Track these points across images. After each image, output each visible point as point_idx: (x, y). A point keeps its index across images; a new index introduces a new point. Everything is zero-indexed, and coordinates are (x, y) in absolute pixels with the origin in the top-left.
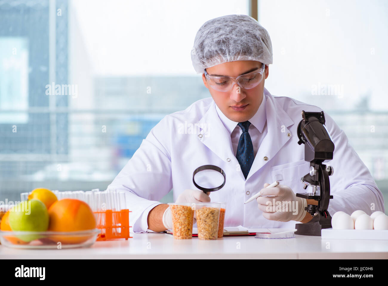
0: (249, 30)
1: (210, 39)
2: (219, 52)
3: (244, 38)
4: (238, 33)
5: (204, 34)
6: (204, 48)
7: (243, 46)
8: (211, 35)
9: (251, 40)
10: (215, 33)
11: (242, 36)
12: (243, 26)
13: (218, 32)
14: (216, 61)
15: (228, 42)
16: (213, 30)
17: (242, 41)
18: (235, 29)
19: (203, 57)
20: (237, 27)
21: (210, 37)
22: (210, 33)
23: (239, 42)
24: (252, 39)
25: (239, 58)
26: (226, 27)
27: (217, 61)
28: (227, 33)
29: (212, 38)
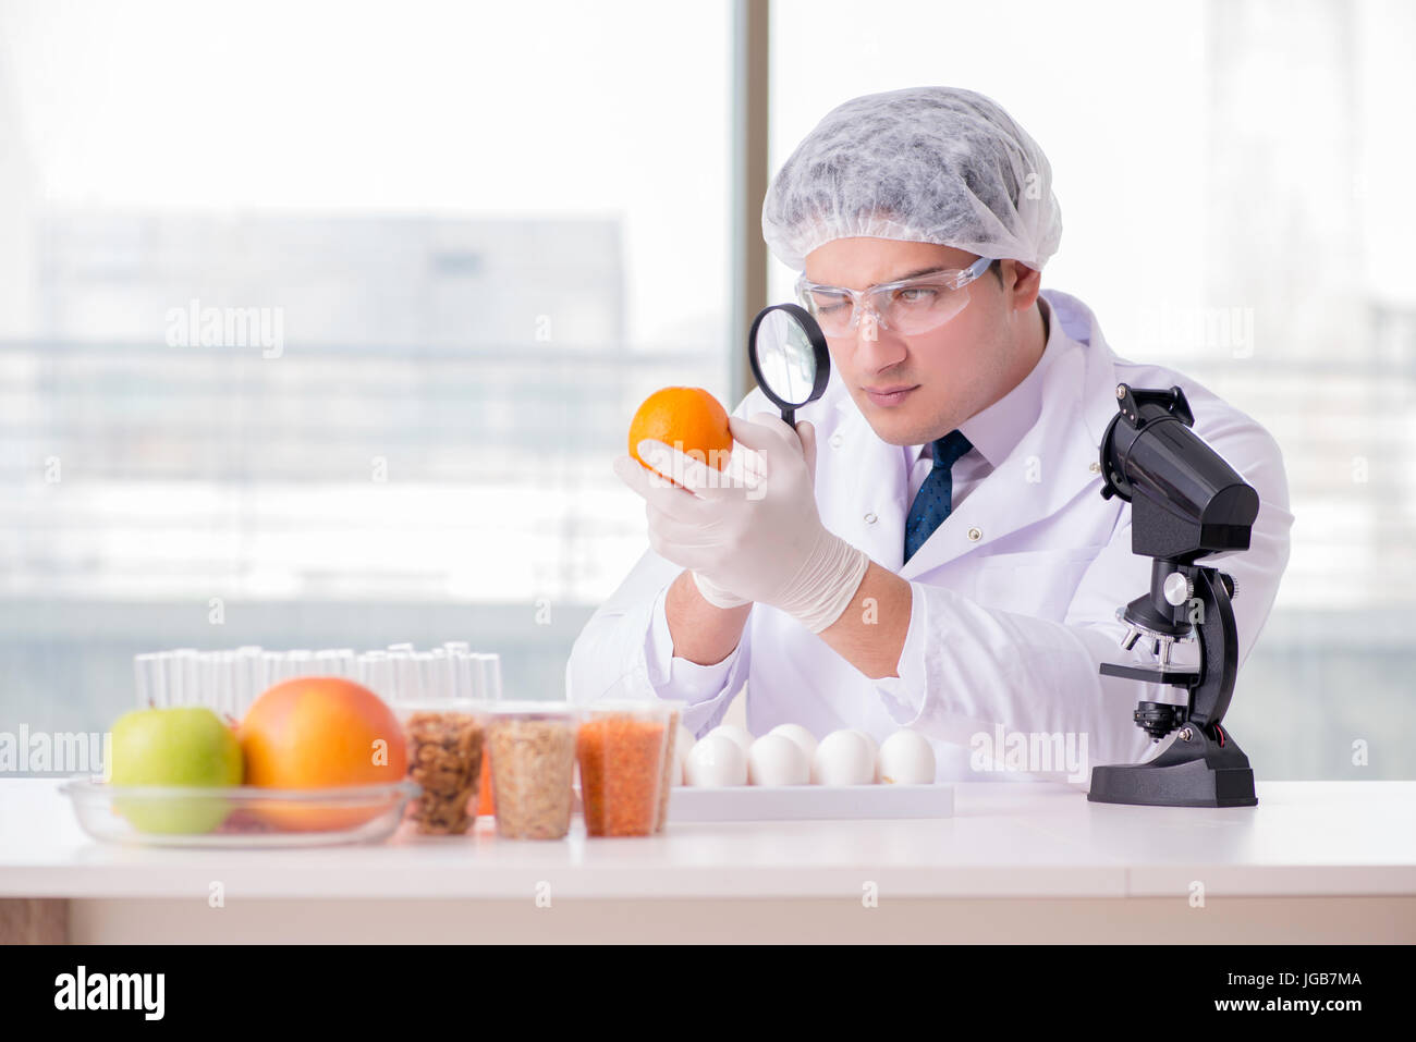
0: (926, 138)
2: (816, 203)
4: (888, 143)
11: (893, 155)
15: (844, 171)
25: (870, 227)
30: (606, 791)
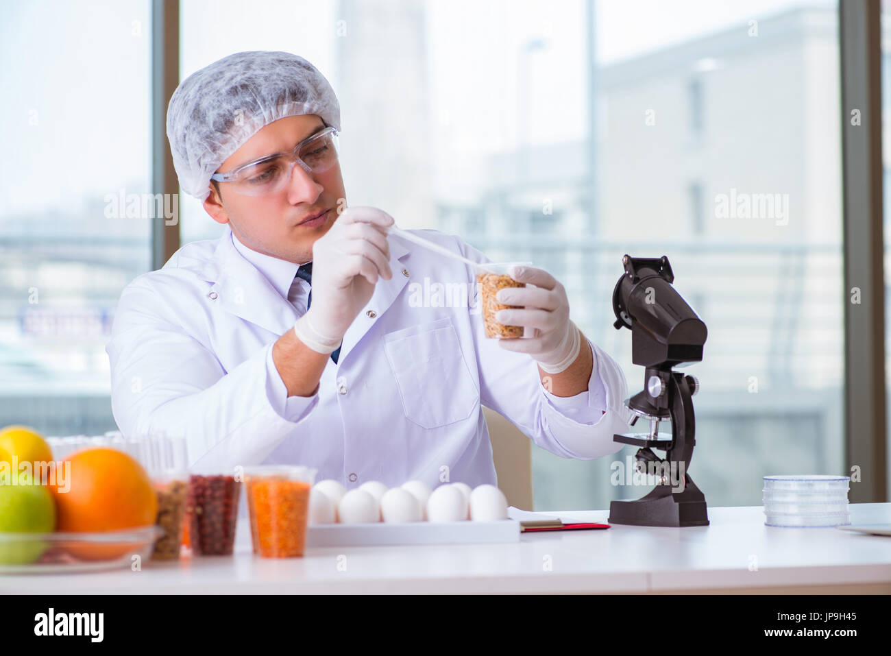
7: (286, 82)
8: (209, 87)
10: (217, 81)
19: (211, 132)
21: (210, 92)
25: (286, 109)
28: (242, 72)
29: (216, 91)
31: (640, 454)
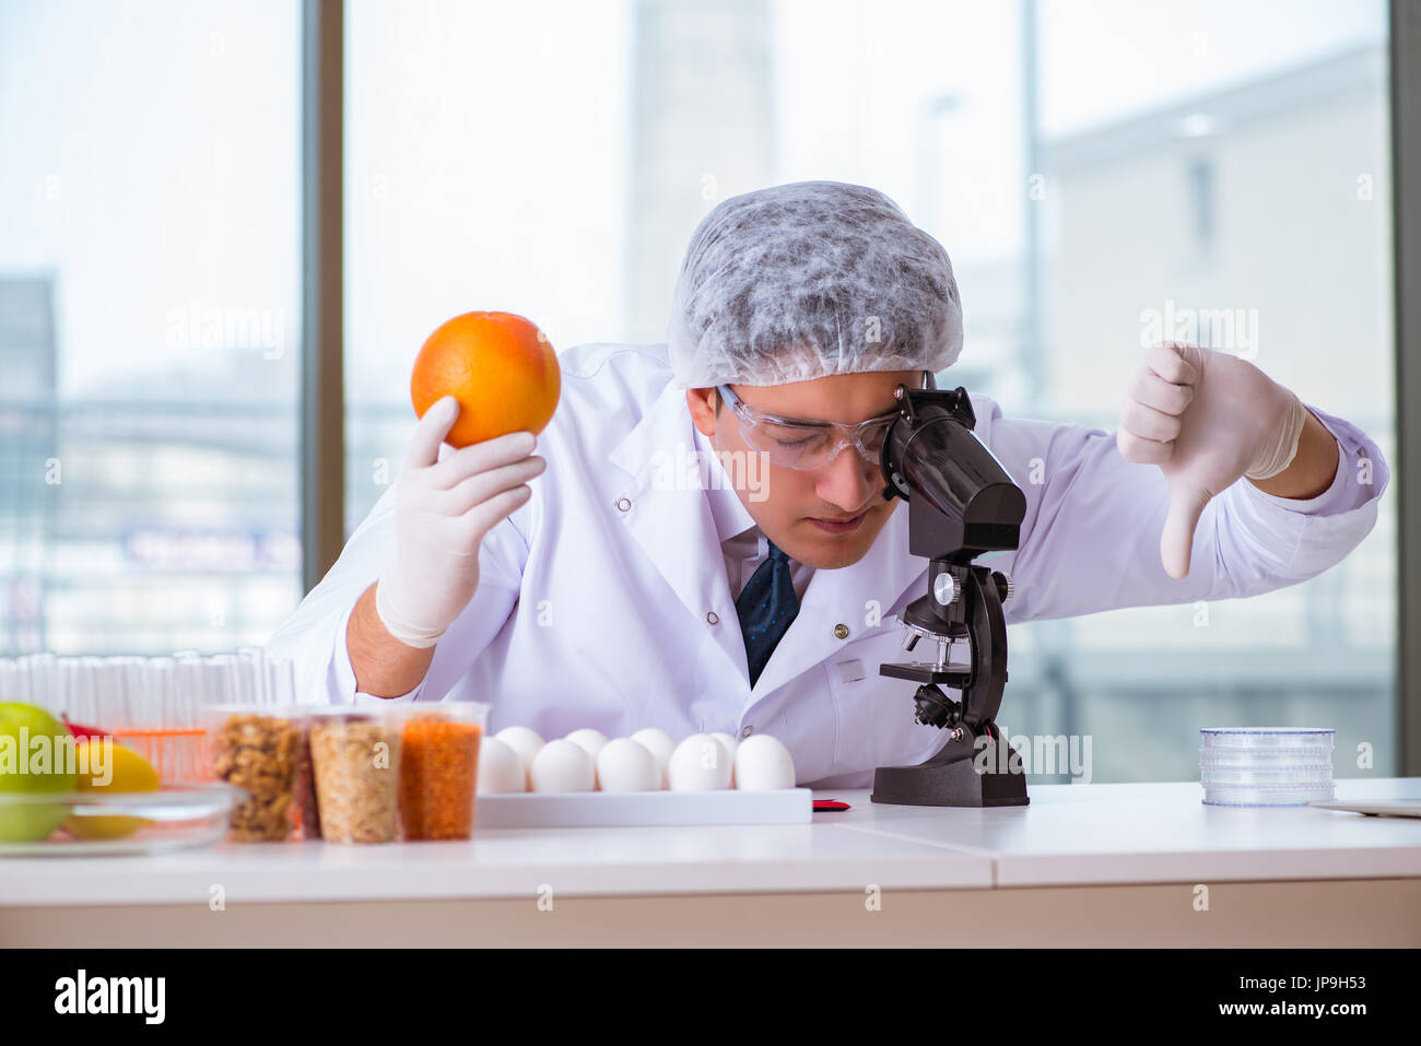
0: (907, 260)
1: (776, 284)
2: (812, 338)
3: (897, 292)
4: (876, 269)
5: (747, 259)
6: (749, 316)
7: (896, 324)
8: (778, 270)
9: (919, 300)
10: (795, 264)
11: (888, 283)
12: (885, 240)
13: (806, 262)
14: (792, 368)
15: (847, 306)
16: (783, 251)
17: (891, 303)
18: (863, 253)
19: (747, 348)
20: (866, 243)
21: (777, 281)
22: (771, 260)
23: (883, 306)
24: (923, 296)
25: (878, 363)
26: (827, 241)
27: (797, 368)
28: (838, 270)
29: (785, 284)
30: (426, 793)
31: (922, 694)
